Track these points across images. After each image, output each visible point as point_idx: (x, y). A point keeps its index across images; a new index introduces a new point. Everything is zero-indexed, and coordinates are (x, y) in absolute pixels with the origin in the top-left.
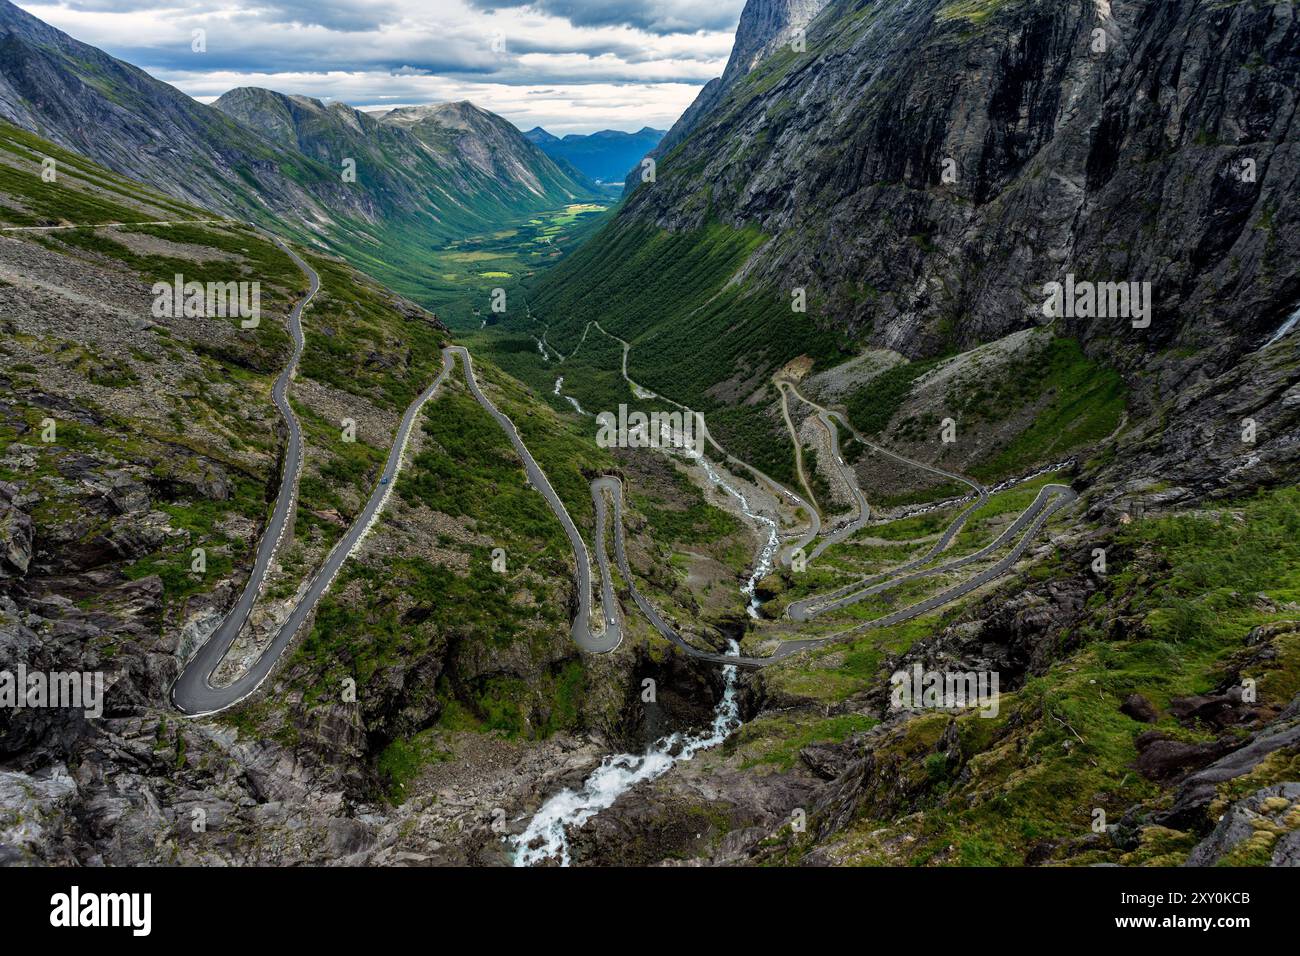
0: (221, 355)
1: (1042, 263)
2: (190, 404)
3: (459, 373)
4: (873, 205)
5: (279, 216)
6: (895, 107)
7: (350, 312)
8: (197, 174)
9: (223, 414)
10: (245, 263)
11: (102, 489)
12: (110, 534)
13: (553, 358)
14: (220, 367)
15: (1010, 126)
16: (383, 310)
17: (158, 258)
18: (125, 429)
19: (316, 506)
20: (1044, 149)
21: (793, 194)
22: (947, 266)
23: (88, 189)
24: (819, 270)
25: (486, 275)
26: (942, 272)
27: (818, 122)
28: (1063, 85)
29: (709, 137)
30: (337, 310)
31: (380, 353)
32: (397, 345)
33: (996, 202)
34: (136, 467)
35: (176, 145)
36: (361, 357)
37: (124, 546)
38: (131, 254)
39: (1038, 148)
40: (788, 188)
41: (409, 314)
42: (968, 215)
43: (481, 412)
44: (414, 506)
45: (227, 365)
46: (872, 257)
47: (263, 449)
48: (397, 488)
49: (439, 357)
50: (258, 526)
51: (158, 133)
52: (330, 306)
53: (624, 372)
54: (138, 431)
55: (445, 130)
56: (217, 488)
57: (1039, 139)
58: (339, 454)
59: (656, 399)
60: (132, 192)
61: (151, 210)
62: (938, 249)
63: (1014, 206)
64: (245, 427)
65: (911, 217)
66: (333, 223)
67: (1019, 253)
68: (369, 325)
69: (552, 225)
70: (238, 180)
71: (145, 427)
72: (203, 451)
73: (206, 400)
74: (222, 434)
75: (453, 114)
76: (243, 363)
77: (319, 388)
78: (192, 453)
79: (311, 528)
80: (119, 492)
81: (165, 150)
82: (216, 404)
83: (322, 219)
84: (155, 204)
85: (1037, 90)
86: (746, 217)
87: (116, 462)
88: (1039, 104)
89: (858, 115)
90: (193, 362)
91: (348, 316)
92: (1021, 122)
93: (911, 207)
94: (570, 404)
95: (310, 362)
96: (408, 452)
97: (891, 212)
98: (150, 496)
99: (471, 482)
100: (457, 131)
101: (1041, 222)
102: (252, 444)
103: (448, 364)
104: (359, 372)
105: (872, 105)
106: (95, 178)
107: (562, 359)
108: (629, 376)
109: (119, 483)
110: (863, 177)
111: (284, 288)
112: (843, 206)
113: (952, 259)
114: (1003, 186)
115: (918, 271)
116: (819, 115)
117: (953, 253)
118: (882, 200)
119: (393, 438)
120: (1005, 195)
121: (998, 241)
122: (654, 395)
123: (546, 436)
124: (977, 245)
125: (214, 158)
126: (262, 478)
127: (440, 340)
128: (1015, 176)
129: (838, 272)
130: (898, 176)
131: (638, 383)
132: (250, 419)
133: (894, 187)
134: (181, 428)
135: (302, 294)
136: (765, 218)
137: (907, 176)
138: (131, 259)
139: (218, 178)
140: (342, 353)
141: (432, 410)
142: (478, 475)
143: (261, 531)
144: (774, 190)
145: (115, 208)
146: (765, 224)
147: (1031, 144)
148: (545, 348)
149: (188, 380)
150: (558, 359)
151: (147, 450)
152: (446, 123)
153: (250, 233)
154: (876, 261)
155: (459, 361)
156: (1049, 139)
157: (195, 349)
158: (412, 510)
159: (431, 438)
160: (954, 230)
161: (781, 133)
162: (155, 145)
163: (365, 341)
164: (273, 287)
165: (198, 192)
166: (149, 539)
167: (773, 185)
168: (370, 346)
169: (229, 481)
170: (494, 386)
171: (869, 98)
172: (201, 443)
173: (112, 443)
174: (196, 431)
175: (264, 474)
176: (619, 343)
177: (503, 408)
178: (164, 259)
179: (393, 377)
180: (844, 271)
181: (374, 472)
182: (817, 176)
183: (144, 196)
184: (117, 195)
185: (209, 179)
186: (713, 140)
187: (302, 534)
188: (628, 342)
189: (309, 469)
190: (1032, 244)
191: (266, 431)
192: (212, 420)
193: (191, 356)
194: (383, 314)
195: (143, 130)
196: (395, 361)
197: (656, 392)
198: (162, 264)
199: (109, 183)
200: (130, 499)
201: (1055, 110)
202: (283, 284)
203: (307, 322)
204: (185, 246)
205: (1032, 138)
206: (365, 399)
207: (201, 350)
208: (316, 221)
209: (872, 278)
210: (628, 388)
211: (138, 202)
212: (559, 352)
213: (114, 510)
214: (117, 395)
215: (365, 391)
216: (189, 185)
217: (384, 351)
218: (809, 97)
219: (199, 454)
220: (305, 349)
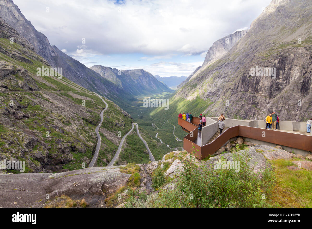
0: (86, 120)
1: (290, 115)
2: (80, 131)
3: (135, 130)
4: (241, 97)
5: (99, 91)
6: (246, 75)
7: (113, 113)
8: (84, 82)
9: (86, 133)
10: (93, 101)
11: (62, 147)
12: (62, 158)
13: (156, 128)
14: (86, 123)
15: (277, 80)
16: (120, 113)
17: (78, 99)
18: (68, 135)
19: (102, 157)
20: (288, 86)
21: (219, 93)
22: (262, 114)
23: (67, 84)
24: (227, 112)
25: (141, 107)
26: (261, 115)
27: (226, 77)
28: (291, 71)
29: (198, 79)
30: (111, 113)
31: (119, 123)
32: (122, 121)
33: (275, 98)
34: (69, 143)
35: (81, 76)
36: (115, 124)
37: (64, 161)
38: (73, 98)
39: (286, 86)
40: (218, 91)
41: (126, 115)
42: (268, 101)
43: (140, 140)
44: (124, 161)
45: (88, 123)
46: (241, 110)
47: (93, 143)
48: (120, 156)
49: (131, 125)
50: (90, 161)
51: (78, 73)
52: (109, 111)
53: (174, 133)
54: (70, 135)
55: (137, 75)
56: (83, 150)
57: (286, 84)
58: (108, 146)
59: (181, 141)
60: (74, 85)
61: (77, 89)
62: (259, 109)
63: (281, 99)
64: (90, 137)
65: (251, 101)
66: (109, 93)
67: (283, 112)
68: (117, 117)
69: (158, 96)
70: (91, 83)
71: (71, 134)
72: (82, 141)
73: (83, 130)
74: (85, 138)
75: (139, 71)
76: (91, 123)
77: (105, 130)
78: (79, 141)
79: (100, 163)
80: (65, 148)
81: (79, 76)
82: (85, 131)
83: (107, 92)
84: (78, 88)
85: (284, 72)
86: (207, 98)
87: (65, 142)
88: (285, 76)
89: (236, 76)
90: (82, 122)
91: (113, 114)
92: (280, 80)
93: (251, 98)
94: (159, 140)
95: (104, 124)
96: (123, 147)
97: (246, 99)
98: (70, 150)
99: (137, 157)
100: (139, 75)
101: (289, 104)
102: (91, 141)
103: (133, 127)
104: (114, 127)
105: (240, 74)
106: (68, 82)
107: (158, 129)
108: (175, 134)
109: (65, 146)
110: (238, 90)
111: (101, 107)
112: (233, 96)
113: (264, 112)
114: (277, 94)
115: (254, 114)
116: (226, 75)
117: (264, 110)
118: (243, 96)
119: (119, 144)
120: (278, 97)
121: (277, 108)
122: (181, 140)
123: (155, 147)
124: (271, 109)
125: (88, 78)
126: (92, 149)
127: (132, 121)
128: (280, 92)
129: (232, 113)
130: (247, 91)
131: (177, 137)
132: (91, 135)
133: (246, 93)
134: (78, 136)
135: (104, 109)
136: (212, 98)
137: (250, 90)
138: (73, 99)
139: (88, 82)
140: (111, 123)
141: (128, 137)
142: (138, 155)
143: (90, 162)
144: (214, 92)
145: (71, 88)
146: (212, 100)
147: (284, 85)
148: (154, 125)
149: (81, 125)
150: (157, 128)
151: (71, 140)
152: (137, 73)
153: (95, 95)
154: (242, 111)
155: (135, 127)
156: (288, 84)
157: (82, 118)
158: (123, 162)
159: (128, 144)
160: (264, 104)
161: (216, 79)
162: (77, 75)
163: (116, 120)
164: (99, 106)
165: (83, 85)
166: (69, 160)
167: (215, 90)
168: (117, 122)
169: (86, 149)
170: (143, 134)
171: (239, 72)
172: (81, 139)
173: (65, 137)
174: (81, 137)
175: (93, 148)
176: (173, 126)
177: (145, 139)
178: (79, 99)
179: (121, 129)
180: (233, 113)
181: (115, 151)
182: (226, 89)
183: (76, 86)
184: (71, 86)
185: (86, 83)
186: (199, 80)
187: (99, 164)
188: (175, 126)
189: (102, 149)
190: (287, 109)
191: (94, 139)
192: (84, 135)
193: (82, 120)
194: (120, 114)
195: (76, 73)
196: (121, 125)
197: (182, 139)
198: (78, 100)
199: (70, 83)
200: (66, 150)
201: (289, 77)
202: (100, 106)
203: (104, 114)
204: (82, 97)
205: (284, 83)
206: (114, 134)
207: (83, 119)
208: (106, 92)
209: (241, 115)
210: (175, 138)
211: (75, 87)
212: (158, 127)
213: (64, 152)
214: (68, 127)
215: (115, 132)
216: (82, 83)
217: (120, 123)
218: (223, 71)
219: (80, 142)
220: (103, 121)
